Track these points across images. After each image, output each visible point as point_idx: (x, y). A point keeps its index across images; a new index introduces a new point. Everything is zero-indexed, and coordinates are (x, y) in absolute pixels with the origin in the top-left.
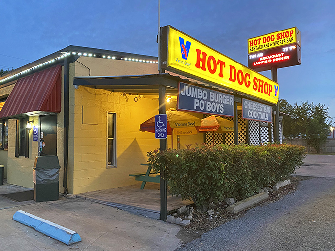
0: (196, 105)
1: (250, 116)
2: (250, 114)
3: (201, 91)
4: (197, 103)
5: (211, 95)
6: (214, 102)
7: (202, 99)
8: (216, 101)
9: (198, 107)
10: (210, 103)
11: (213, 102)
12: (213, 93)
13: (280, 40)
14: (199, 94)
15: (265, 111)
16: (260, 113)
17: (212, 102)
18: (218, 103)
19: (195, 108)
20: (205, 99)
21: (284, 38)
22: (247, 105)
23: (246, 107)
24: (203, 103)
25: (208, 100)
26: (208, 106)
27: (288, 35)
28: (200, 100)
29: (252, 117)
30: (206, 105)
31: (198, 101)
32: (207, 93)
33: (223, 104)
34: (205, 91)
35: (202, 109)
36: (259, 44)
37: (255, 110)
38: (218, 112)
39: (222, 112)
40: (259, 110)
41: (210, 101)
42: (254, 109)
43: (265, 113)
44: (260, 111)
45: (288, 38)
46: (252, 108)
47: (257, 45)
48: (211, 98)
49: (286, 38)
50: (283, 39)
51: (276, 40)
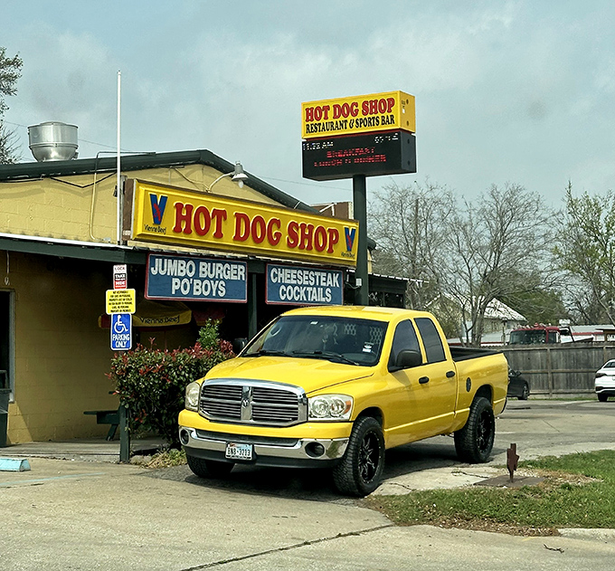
0: (174, 288)
1: (283, 298)
2: (284, 293)
3: (184, 262)
4: (176, 284)
5: (201, 267)
6: (207, 278)
7: (186, 276)
8: (211, 276)
9: (178, 291)
10: (199, 282)
11: (205, 279)
12: (204, 264)
13: (369, 116)
14: (180, 268)
15: (323, 284)
16: (309, 289)
17: (202, 280)
18: (214, 279)
19: (173, 293)
20: (190, 275)
21: (376, 113)
22: (275, 276)
23: (274, 281)
24: (188, 283)
25: (196, 276)
26: (195, 287)
27: (385, 108)
28: (181, 279)
29: (290, 298)
30: (192, 286)
31: (177, 280)
32: (194, 265)
33: (224, 279)
34: (191, 262)
35: (185, 293)
36: (326, 118)
37: (297, 285)
38: (214, 295)
39: (221, 295)
40: (306, 283)
41: (200, 279)
42: (295, 282)
43: (325, 288)
44: (309, 286)
45: (386, 114)
46: (288, 282)
47: (322, 121)
48: (201, 273)
49: (379, 115)
50: (374, 115)
51: (360, 116)
